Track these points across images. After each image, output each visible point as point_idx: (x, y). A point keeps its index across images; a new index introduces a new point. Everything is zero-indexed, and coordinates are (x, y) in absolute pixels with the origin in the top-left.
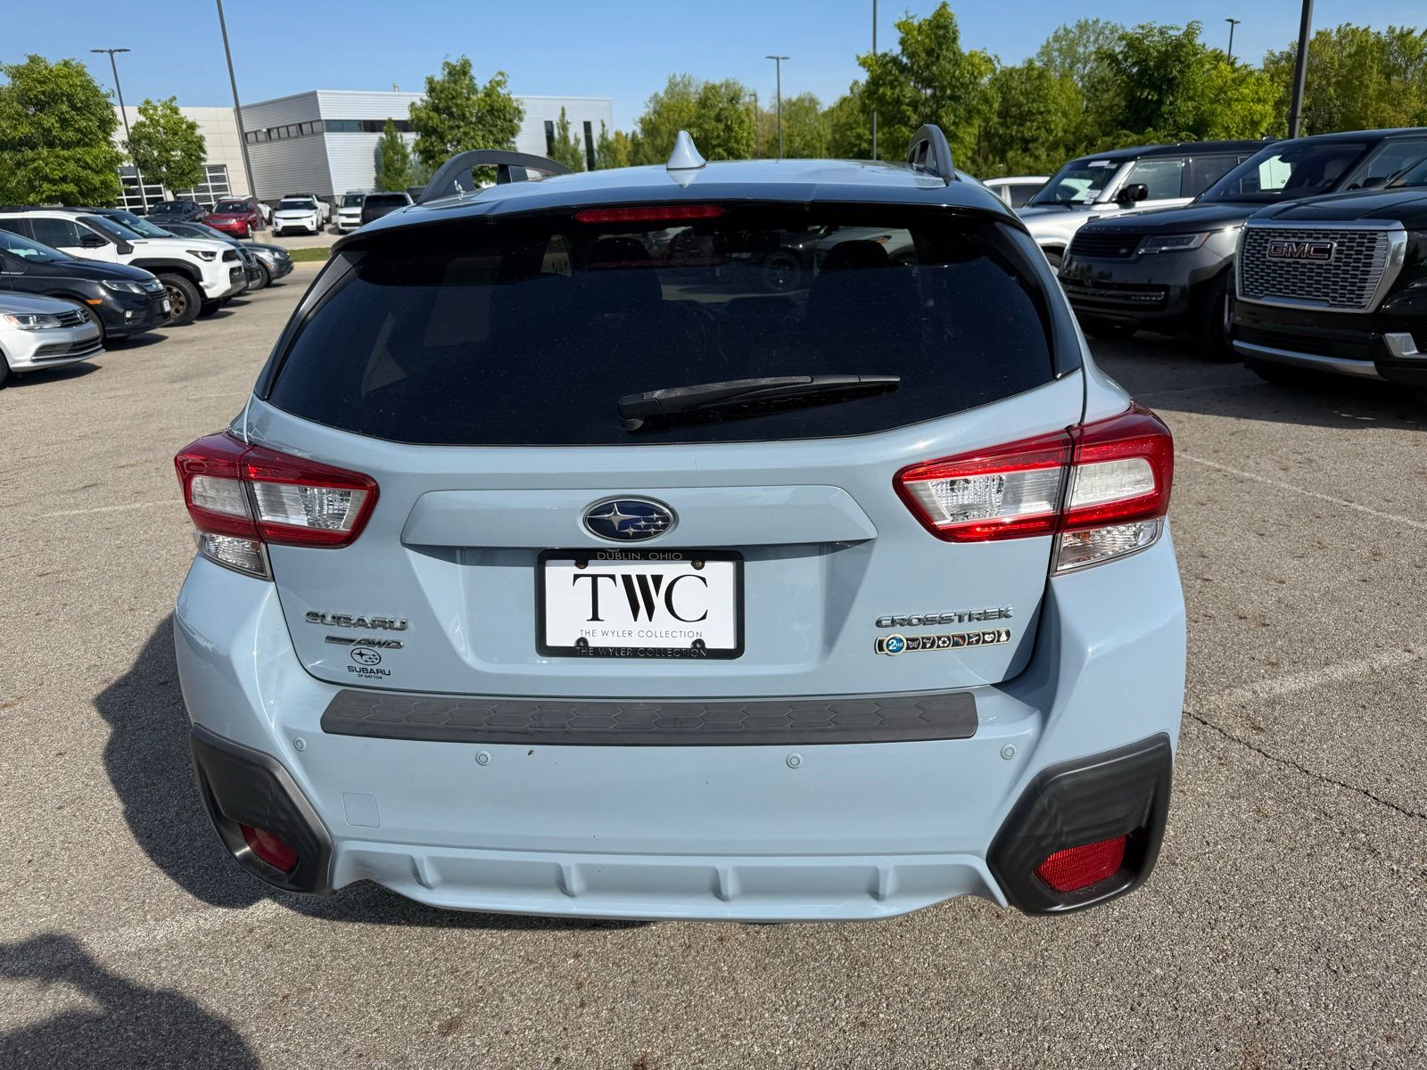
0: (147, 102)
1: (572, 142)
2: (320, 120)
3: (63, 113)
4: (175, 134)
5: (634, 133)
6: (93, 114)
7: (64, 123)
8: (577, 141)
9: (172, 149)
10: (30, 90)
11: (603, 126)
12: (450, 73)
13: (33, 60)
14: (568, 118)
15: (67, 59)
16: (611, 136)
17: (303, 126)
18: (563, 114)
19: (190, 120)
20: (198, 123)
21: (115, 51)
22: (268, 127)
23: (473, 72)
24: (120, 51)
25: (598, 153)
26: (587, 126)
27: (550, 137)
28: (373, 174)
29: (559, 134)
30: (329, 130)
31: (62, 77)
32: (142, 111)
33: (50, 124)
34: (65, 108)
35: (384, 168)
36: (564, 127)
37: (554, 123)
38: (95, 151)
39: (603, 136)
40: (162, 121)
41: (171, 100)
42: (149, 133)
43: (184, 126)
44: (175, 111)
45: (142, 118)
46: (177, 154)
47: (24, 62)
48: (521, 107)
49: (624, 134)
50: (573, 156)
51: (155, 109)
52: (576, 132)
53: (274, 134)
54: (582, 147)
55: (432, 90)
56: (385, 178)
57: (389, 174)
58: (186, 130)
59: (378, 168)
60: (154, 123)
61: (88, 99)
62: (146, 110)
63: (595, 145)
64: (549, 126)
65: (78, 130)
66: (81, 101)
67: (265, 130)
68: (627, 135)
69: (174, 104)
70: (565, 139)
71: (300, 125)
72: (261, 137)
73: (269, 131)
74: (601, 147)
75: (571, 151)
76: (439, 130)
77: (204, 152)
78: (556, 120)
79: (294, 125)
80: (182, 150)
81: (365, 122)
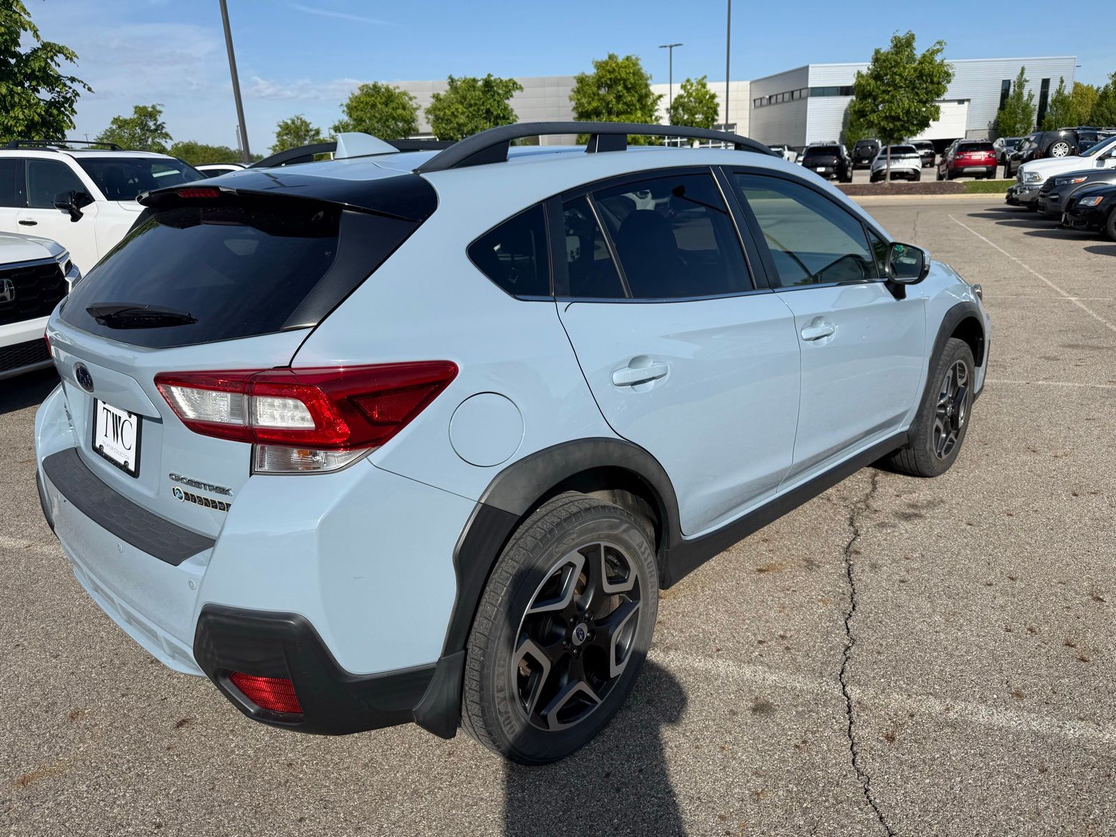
0: (688, 81)
1: (1025, 97)
2: (807, 88)
3: (619, 92)
4: (701, 102)
5: (1107, 86)
6: (636, 92)
7: (619, 98)
8: (1031, 97)
9: (696, 114)
10: (603, 77)
11: (1062, 82)
12: (896, 46)
13: (611, 57)
14: (1026, 76)
15: (629, 55)
16: (1068, 90)
17: (795, 93)
18: (1022, 73)
19: (712, 92)
20: (717, 94)
21: (674, 46)
22: (771, 94)
23: (915, 44)
24: (676, 45)
25: (1051, 107)
26: (1046, 83)
27: (1005, 95)
28: (840, 128)
29: (1014, 90)
30: (812, 95)
31: (623, 68)
32: (683, 87)
33: (610, 99)
34: (620, 88)
35: (849, 124)
36: (1021, 85)
37: (1012, 82)
38: (632, 117)
39: (1059, 92)
40: (694, 94)
41: (703, 79)
42: (684, 102)
43: (707, 97)
44: (704, 86)
45: (682, 92)
46: (699, 117)
47: (605, 58)
48: (950, 71)
49: (1095, 88)
50: (1023, 111)
51: (692, 85)
52: (1032, 89)
53: (773, 100)
54: (1036, 101)
55: (876, 60)
56: (848, 132)
57: (852, 129)
58: (708, 100)
59: (844, 124)
60: (690, 95)
61: (635, 82)
62: (686, 86)
63: (1049, 100)
64: (1006, 84)
65: (625, 103)
66: (631, 83)
67: (767, 97)
68: (1099, 88)
69: (704, 81)
70: (1020, 95)
71: (792, 92)
72: (765, 102)
73: (770, 97)
74: (1054, 101)
75: (1023, 105)
76: (874, 93)
77: (717, 115)
78: (1013, 78)
79: (787, 92)
80: (703, 114)
81: (842, 88)
